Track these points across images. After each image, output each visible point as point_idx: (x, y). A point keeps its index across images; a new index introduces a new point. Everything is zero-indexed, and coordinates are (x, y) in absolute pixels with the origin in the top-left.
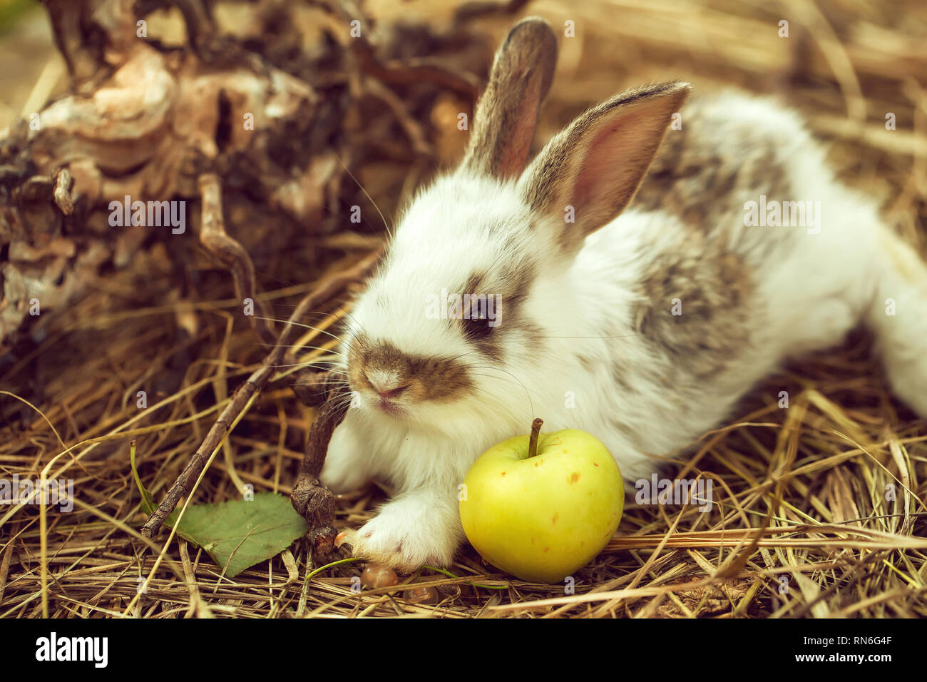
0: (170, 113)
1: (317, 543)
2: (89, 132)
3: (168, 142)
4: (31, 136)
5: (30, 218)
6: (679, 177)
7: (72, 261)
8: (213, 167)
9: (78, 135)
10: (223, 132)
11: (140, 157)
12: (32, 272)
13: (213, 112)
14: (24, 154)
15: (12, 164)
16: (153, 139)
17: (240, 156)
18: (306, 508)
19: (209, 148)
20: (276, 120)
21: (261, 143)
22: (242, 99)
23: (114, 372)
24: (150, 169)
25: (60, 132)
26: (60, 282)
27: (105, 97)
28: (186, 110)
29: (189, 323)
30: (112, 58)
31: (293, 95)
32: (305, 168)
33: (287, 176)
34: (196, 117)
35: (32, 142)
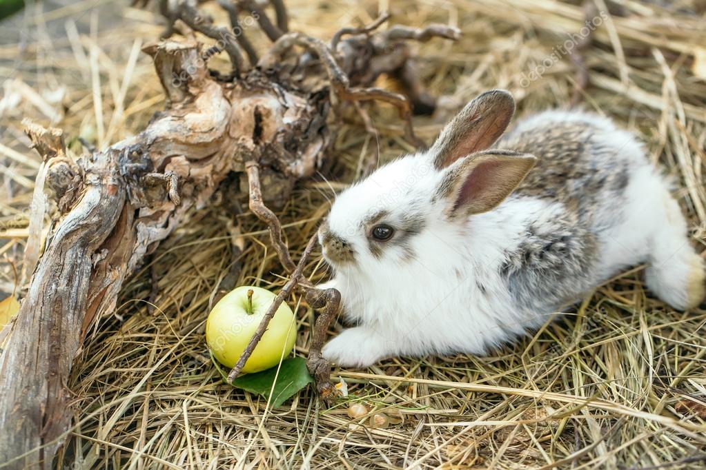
0: (228, 125)
1: (322, 393)
2: (183, 139)
3: (227, 141)
4: (149, 142)
5: (150, 193)
6: (569, 178)
7: (173, 213)
8: (253, 156)
9: (175, 140)
10: (258, 133)
11: (211, 151)
12: (151, 223)
13: (252, 122)
14: (145, 155)
15: (139, 162)
16: (219, 141)
17: (268, 147)
18: (315, 372)
19: (250, 144)
20: (289, 125)
21: (280, 139)
22: (269, 113)
23: (197, 274)
24: (217, 157)
25: (165, 139)
26: (166, 226)
27: (191, 118)
28: (237, 121)
29: (239, 243)
30: (193, 91)
31: (298, 109)
32: (304, 151)
33: (295, 157)
34: (243, 125)
35: (150, 146)
